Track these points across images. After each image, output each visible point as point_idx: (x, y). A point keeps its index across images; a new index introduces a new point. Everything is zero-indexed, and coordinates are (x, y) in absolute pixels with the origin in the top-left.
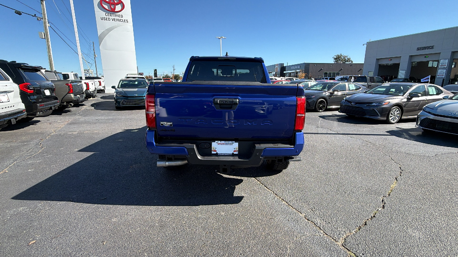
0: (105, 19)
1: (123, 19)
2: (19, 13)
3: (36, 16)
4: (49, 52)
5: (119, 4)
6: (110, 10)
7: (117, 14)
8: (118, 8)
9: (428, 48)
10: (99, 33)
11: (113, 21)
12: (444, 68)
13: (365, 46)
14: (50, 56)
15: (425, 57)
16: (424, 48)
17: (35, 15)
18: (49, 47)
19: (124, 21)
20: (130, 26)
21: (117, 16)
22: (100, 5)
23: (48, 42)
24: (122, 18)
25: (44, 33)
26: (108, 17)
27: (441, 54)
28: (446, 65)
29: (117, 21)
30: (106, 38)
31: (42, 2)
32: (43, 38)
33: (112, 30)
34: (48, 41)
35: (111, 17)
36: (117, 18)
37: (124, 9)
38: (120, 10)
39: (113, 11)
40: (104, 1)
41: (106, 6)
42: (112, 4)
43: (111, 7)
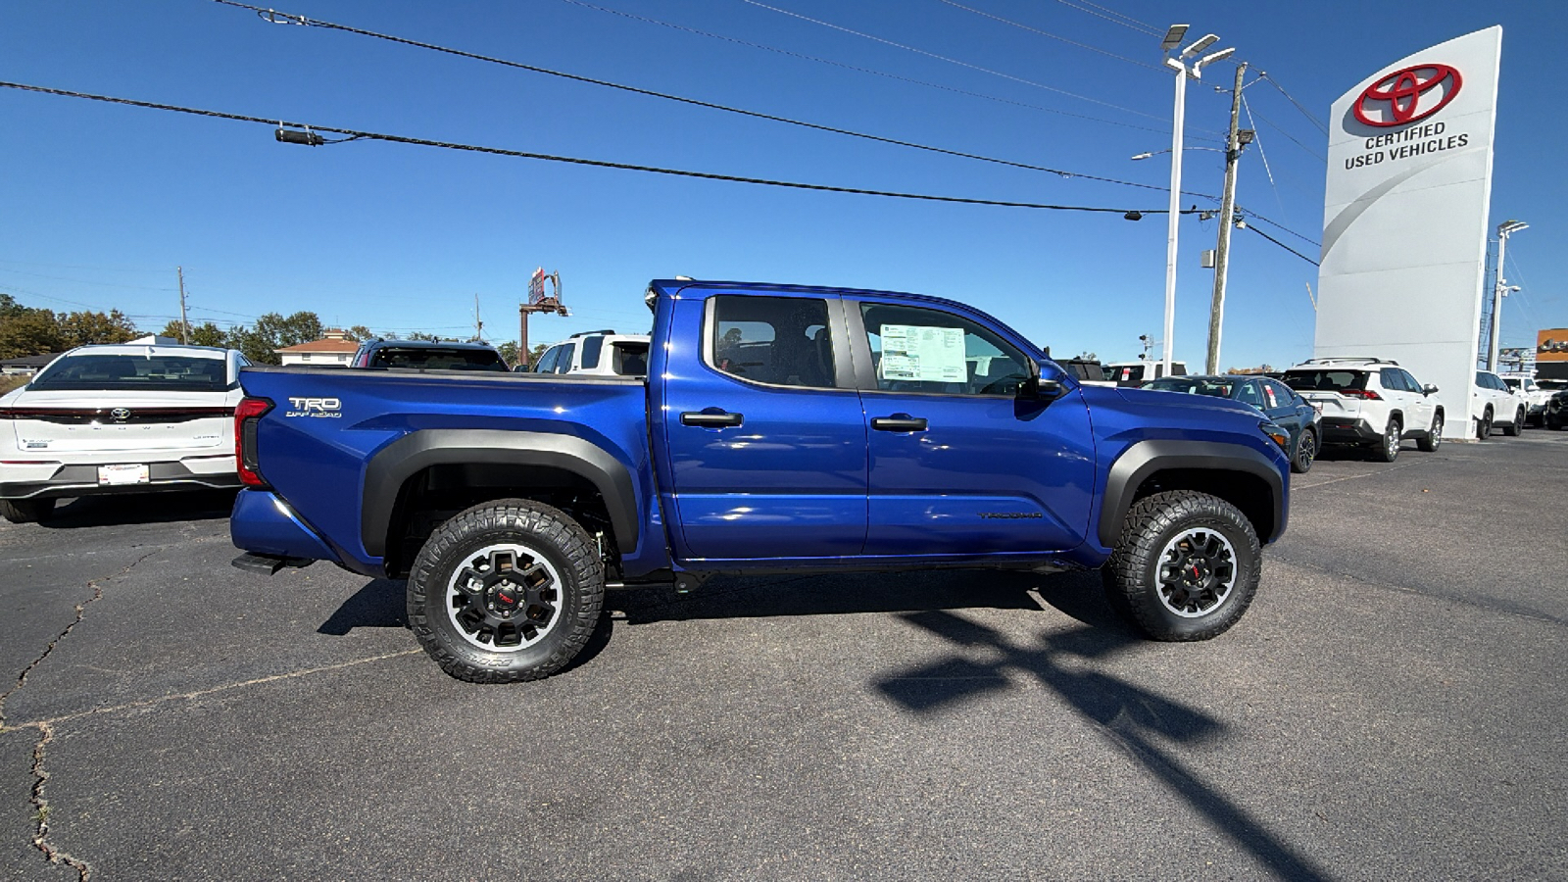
0: (1364, 160)
1: (1442, 136)
2: (1133, 216)
3: (1196, 209)
4: (1216, 304)
5: (1435, 84)
6: (1390, 120)
7: (1418, 126)
8: (1429, 100)
10: (1330, 215)
11: (1393, 158)
14: (1215, 316)
17: (1194, 207)
18: (1218, 291)
19: (1445, 145)
21: (1416, 135)
22: (1352, 115)
23: (1218, 274)
24: (1436, 138)
25: (1215, 252)
26: (1375, 150)
29: (1414, 152)
30: (1351, 232)
31: (1229, 164)
32: (1210, 267)
33: (1379, 197)
34: (1220, 273)
35: (1386, 149)
36: (1416, 141)
38: (1437, 103)
39: (1401, 121)
40: (1370, 95)
41: (1375, 115)
42: (1401, 96)
43: (1394, 108)
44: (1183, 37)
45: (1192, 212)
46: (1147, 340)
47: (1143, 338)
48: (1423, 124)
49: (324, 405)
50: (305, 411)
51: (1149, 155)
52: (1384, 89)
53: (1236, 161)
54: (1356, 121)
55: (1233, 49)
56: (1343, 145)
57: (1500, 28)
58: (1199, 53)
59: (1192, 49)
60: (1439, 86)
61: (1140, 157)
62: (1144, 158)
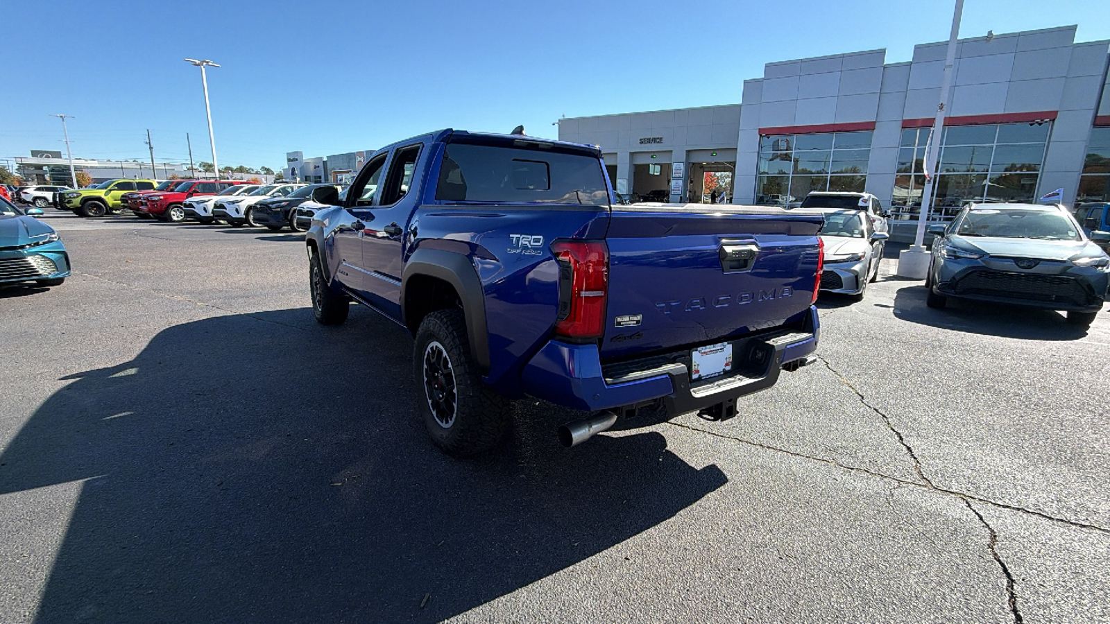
9: (654, 140)
12: (679, 178)
13: (557, 125)
15: (652, 157)
16: (649, 141)
27: (673, 153)
28: (682, 172)
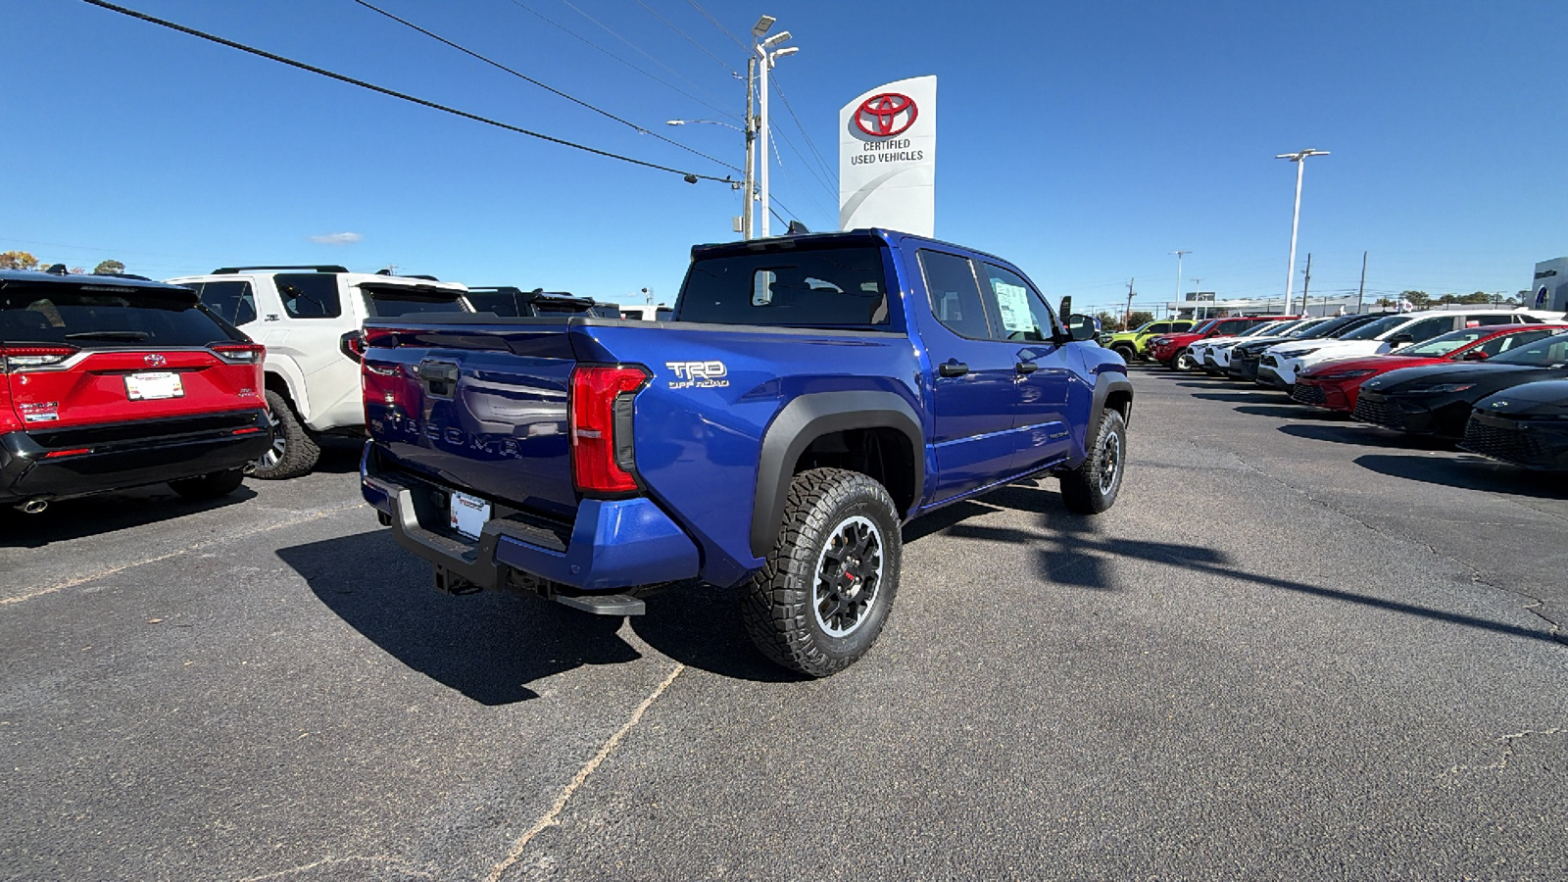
0: (863, 159)
1: (909, 150)
2: (691, 179)
3: (730, 180)
5: (902, 111)
6: (878, 131)
7: (895, 139)
8: (900, 120)
11: (881, 161)
17: (728, 178)
19: (910, 157)
20: (926, 169)
21: (893, 147)
22: (854, 122)
24: (905, 150)
25: (743, 218)
26: (869, 153)
29: (893, 159)
32: (739, 231)
33: (873, 189)
35: (876, 153)
36: (893, 150)
37: (916, 121)
38: (905, 124)
39: (885, 133)
40: (864, 107)
41: (868, 125)
42: (885, 114)
43: (880, 123)
44: (770, 29)
45: (726, 181)
46: (648, 292)
47: (644, 290)
48: (897, 138)
49: (708, 372)
50: (688, 381)
51: (682, 122)
52: (874, 106)
53: (753, 142)
54: (856, 126)
55: (795, 49)
56: (850, 146)
57: (934, 77)
58: (776, 45)
59: (773, 41)
60: (905, 111)
61: (675, 122)
62: (677, 125)
